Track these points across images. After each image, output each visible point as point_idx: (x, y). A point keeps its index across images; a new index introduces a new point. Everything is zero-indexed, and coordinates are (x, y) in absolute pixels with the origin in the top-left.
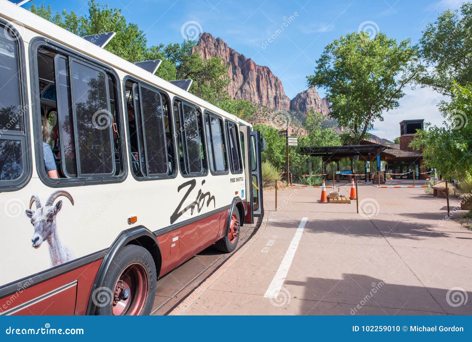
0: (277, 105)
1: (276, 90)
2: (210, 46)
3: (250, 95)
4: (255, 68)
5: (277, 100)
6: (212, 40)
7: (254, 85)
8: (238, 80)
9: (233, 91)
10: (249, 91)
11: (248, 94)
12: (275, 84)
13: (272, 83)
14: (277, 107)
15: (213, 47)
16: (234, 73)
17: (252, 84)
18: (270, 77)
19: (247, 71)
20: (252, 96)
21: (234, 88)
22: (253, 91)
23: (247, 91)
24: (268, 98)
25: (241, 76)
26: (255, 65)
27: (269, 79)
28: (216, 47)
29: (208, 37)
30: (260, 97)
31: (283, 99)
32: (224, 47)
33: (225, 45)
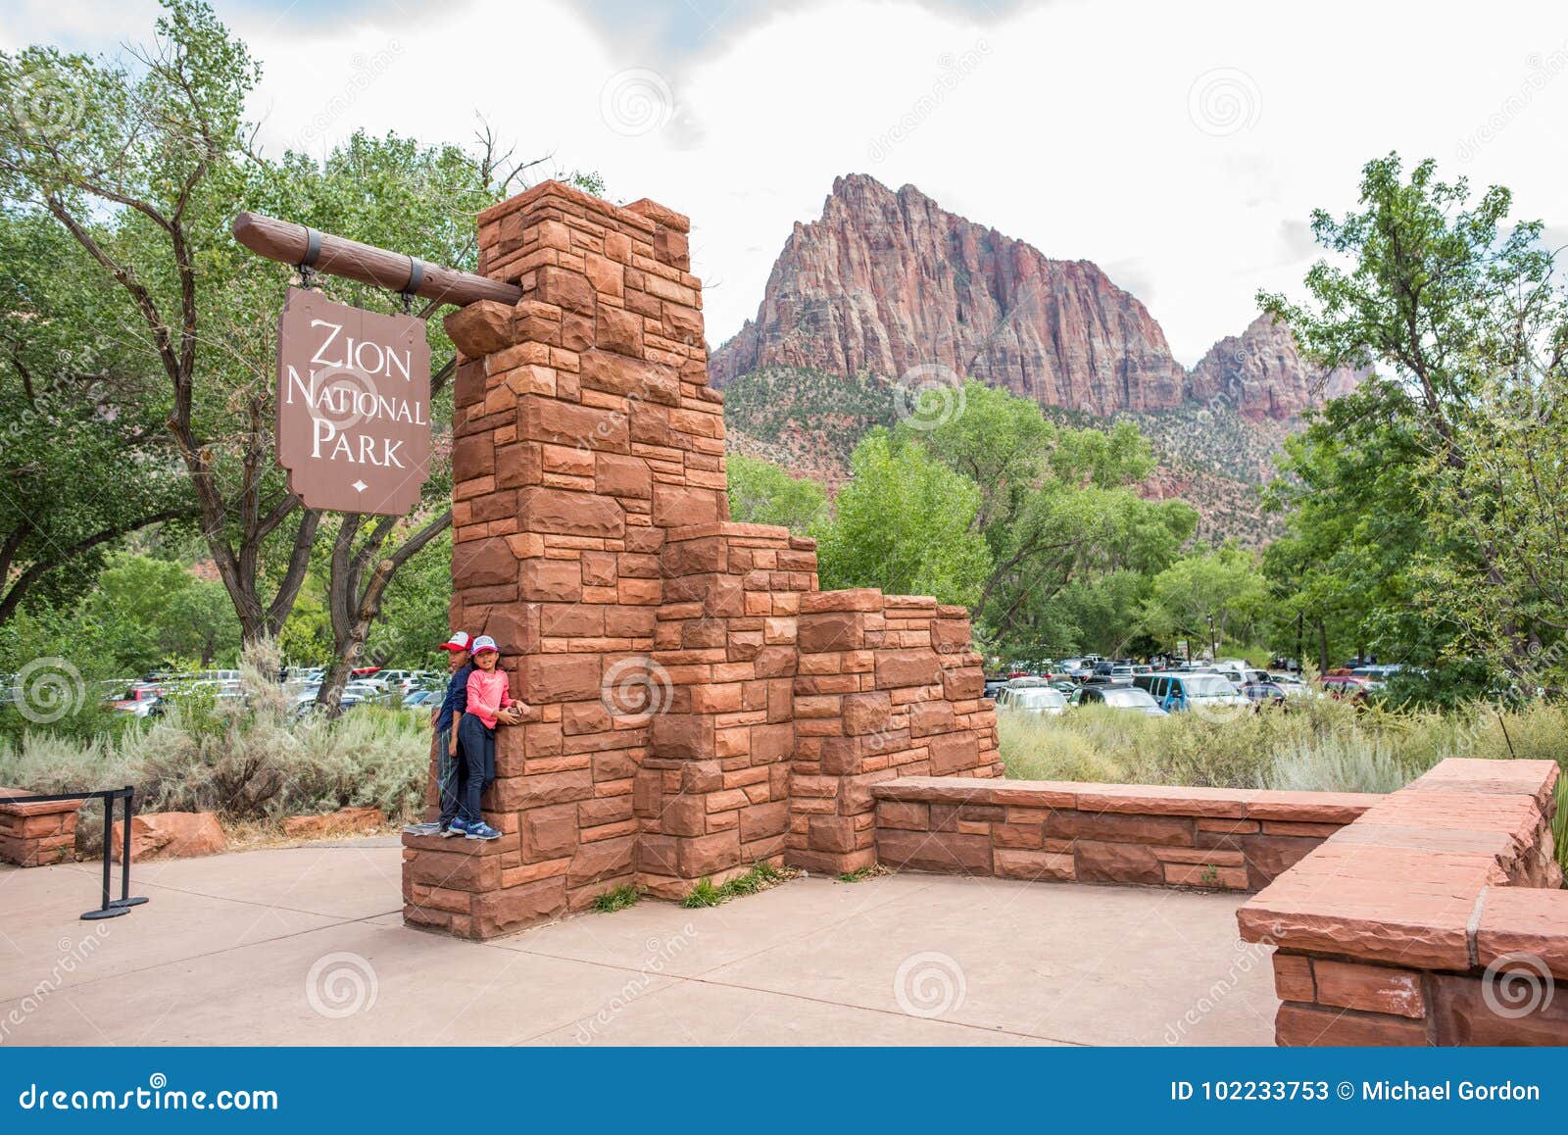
0: (1130, 390)
1: (1125, 340)
2: (868, 215)
3: (1023, 367)
4: (1041, 270)
5: (1129, 374)
6: (876, 194)
7: (1038, 329)
8: (975, 320)
9: (958, 358)
10: (1018, 353)
11: (1013, 363)
12: (1120, 316)
13: (1109, 317)
14: (1131, 398)
15: (879, 218)
16: (965, 297)
17: (1028, 327)
18: (1100, 296)
19: (1010, 286)
20: (1030, 369)
21: (962, 348)
22: (1036, 351)
23: (1009, 355)
24: (1093, 369)
25: (989, 303)
26: (1039, 261)
27: (1097, 302)
28: (889, 216)
29: (861, 187)
30: (1063, 367)
31: (1152, 368)
32: (924, 214)
33: (927, 208)
